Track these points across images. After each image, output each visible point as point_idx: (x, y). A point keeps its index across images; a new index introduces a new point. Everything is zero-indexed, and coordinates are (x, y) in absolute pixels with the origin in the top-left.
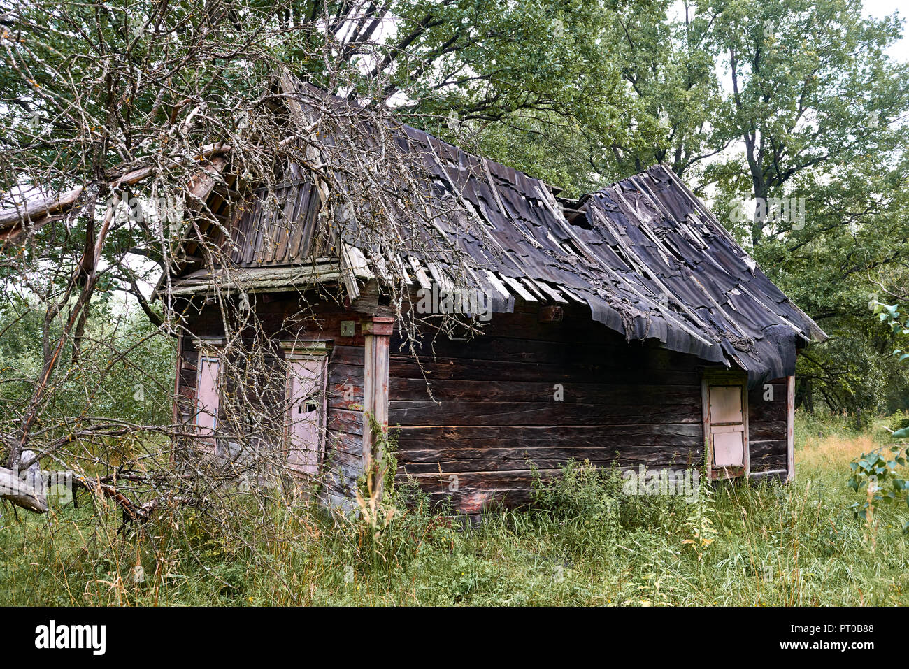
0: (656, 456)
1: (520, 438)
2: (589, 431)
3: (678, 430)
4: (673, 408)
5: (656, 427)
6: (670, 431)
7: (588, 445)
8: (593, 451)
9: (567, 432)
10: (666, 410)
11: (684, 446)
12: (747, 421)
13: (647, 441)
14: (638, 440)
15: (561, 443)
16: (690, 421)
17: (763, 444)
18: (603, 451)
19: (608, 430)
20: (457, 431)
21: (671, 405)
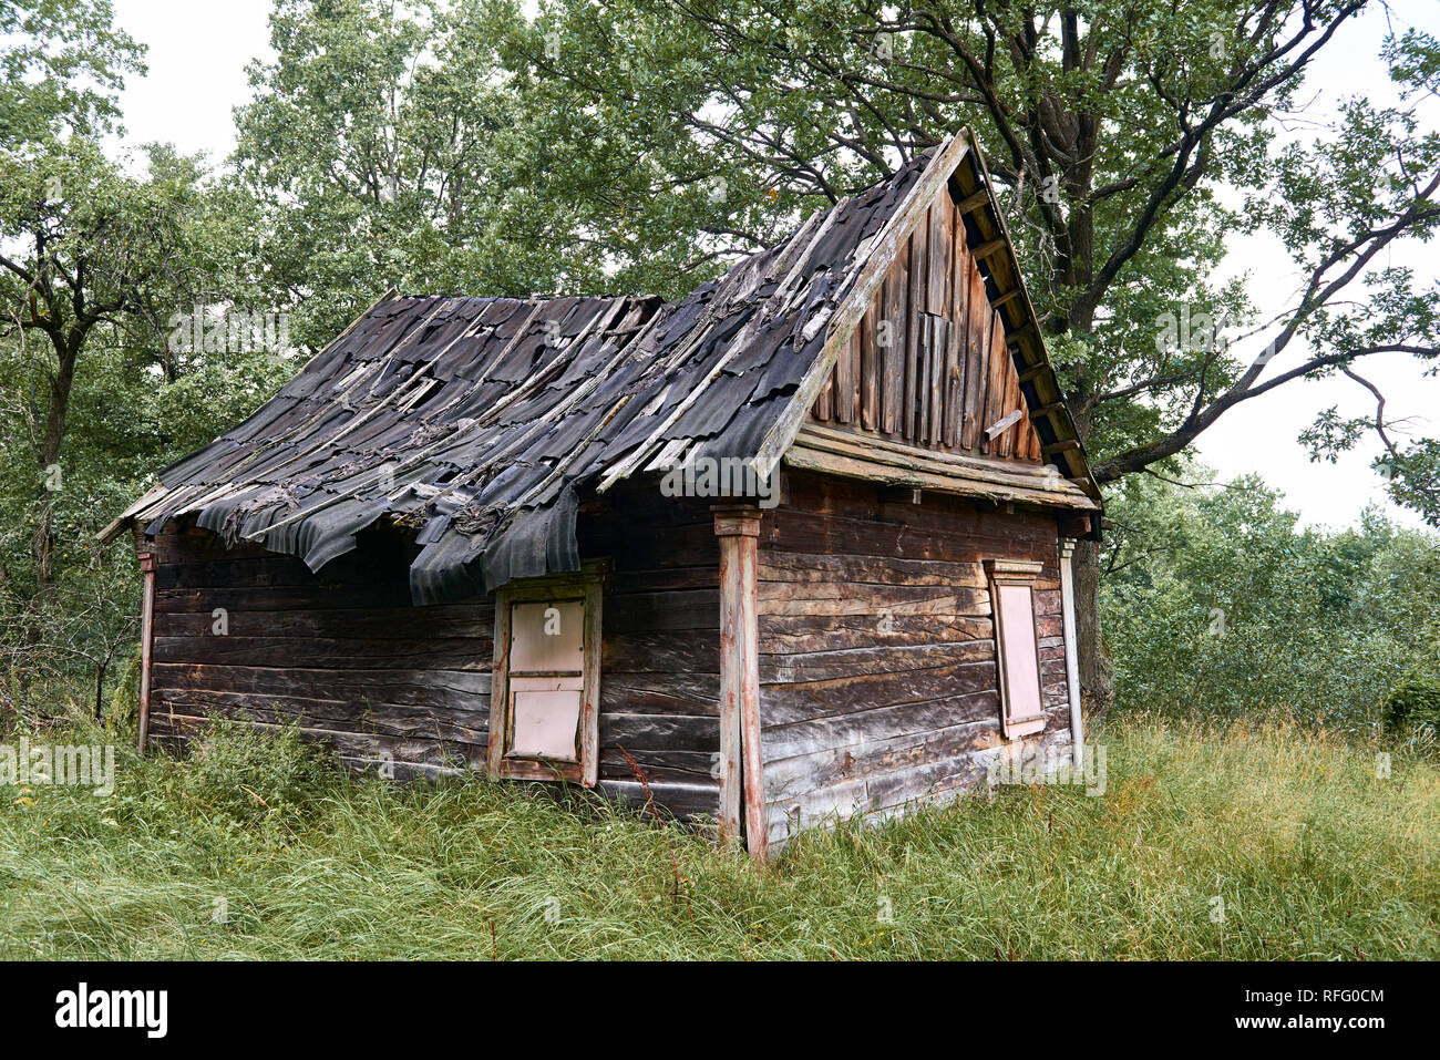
0: (413, 723)
1: (254, 681)
2: (329, 677)
3: (457, 682)
4: (452, 644)
5: (420, 676)
6: (440, 682)
7: (324, 697)
8: (330, 705)
9: (303, 677)
10: (438, 647)
11: (463, 711)
12: (597, 669)
13: (404, 698)
14: (390, 694)
15: (295, 692)
16: (480, 667)
17: (648, 722)
18: (341, 706)
19: (350, 676)
20: (202, 670)
21: (447, 639)
